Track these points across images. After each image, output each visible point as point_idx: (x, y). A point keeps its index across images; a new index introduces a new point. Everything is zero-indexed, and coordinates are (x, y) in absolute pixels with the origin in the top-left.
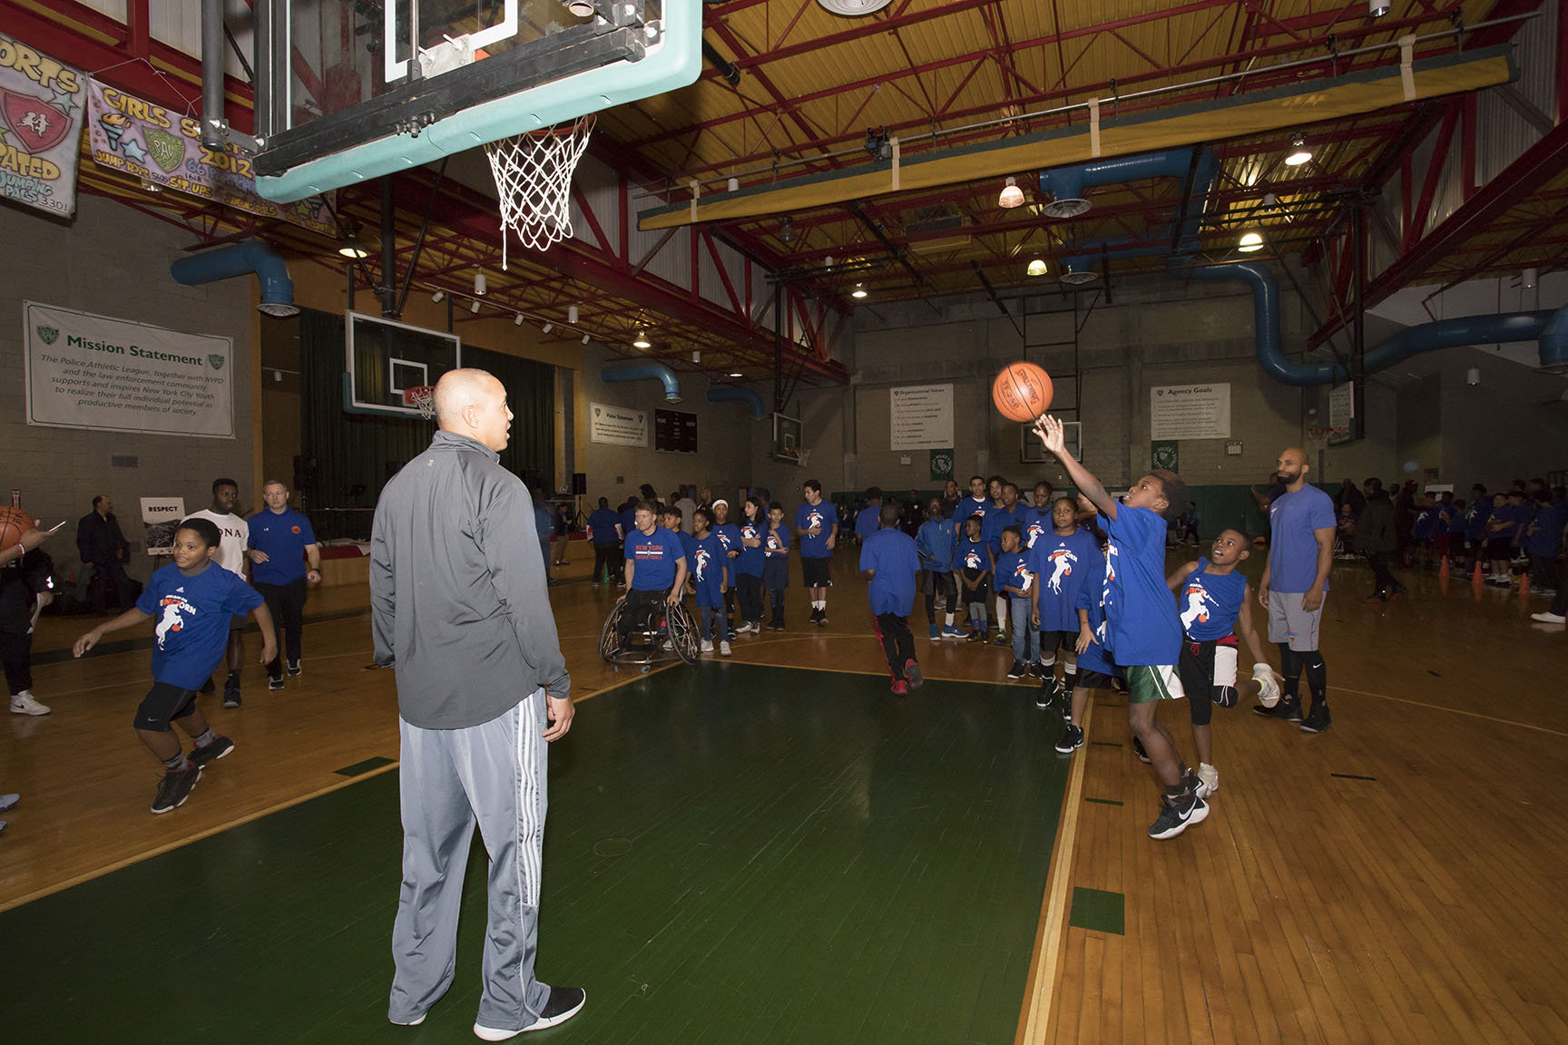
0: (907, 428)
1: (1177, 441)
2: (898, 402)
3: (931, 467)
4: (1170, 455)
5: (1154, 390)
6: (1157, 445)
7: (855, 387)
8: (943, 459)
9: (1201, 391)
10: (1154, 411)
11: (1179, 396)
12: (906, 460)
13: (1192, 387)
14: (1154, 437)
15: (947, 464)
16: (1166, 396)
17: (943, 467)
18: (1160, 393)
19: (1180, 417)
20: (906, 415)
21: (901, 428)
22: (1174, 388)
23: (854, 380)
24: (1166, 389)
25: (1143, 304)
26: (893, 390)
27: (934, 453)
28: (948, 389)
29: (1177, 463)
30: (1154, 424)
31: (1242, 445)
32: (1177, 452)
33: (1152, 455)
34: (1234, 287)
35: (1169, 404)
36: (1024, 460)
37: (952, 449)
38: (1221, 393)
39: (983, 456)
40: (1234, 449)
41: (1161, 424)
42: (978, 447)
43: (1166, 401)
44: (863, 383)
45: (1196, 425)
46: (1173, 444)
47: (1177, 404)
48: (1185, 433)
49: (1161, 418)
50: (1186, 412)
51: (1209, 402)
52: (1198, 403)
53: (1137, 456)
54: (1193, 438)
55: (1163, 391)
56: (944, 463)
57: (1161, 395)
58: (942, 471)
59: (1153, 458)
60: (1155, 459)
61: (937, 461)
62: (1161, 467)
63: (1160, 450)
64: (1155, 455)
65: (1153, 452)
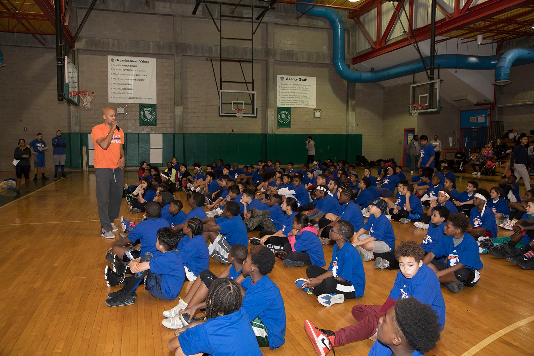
0: (122, 87)
1: (290, 108)
2: (114, 67)
3: (141, 118)
4: (287, 115)
5: (279, 77)
6: (280, 109)
7: (78, 50)
8: (149, 111)
9: (302, 80)
10: (279, 89)
11: (291, 82)
12: (121, 110)
13: (298, 77)
14: (279, 105)
15: (152, 114)
16: (285, 81)
17: (149, 116)
18: (282, 79)
19: (292, 94)
20: (119, 77)
21: (117, 86)
22: (289, 77)
23: (78, 45)
24: (285, 77)
25: (276, 24)
26: (110, 57)
27: (142, 106)
28: (153, 61)
29: (290, 120)
30: (279, 98)
31: (321, 112)
32: (290, 114)
33: (278, 115)
34: (321, 23)
35: (286, 86)
36: (221, 114)
37: (156, 104)
38: (311, 82)
39: (179, 110)
40: (318, 114)
41: (282, 97)
42: (176, 104)
43: (284, 84)
44: (86, 48)
45: (300, 99)
46: (288, 109)
47: (290, 86)
48: (294, 104)
49: (282, 94)
50: (295, 91)
51: (306, 87)
52: (301, 87)
53: (271, 115)
54: (298, 106)
55: (283, 78)
56: (150, 114)
57: (282, 80)
58: (148, 119)
59: (278, 117)
60: (279, 118)
61: (144, 112)
62: (282, 122)
63: (281, 112)
64: (279, 115)
65: (278, 113)
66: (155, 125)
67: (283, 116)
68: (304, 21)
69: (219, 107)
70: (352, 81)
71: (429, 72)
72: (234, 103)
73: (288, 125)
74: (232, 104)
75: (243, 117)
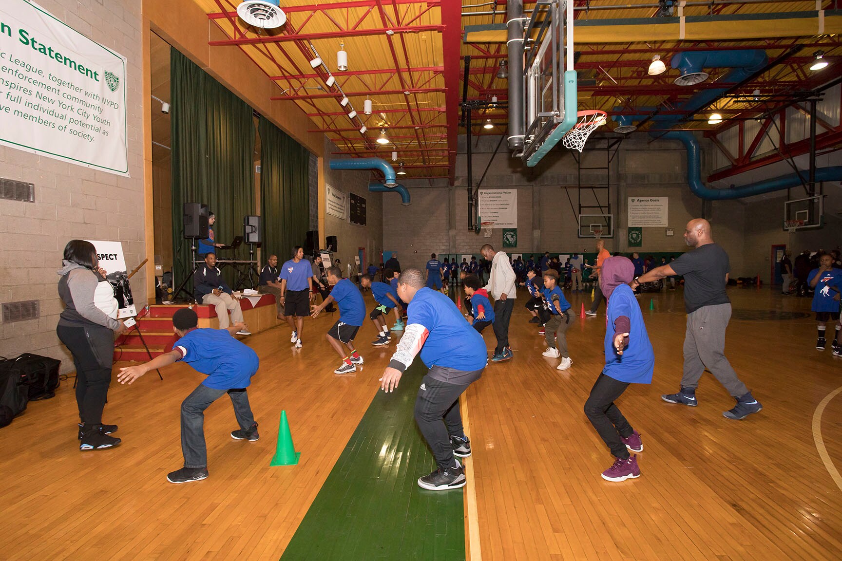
0: (488, 215)
1: (641, 228)
2: (483, 199)
3: (504, 240)
4: (638, 235)
5: (630, 199)
6: (631, 229)
7: (456, 188)
8: (510, 234)
9: (654, 201)
10: (630, 211)
11: (643, 203)
12: (487, 235)
13: (649, 198)
14: (630, 225)
15: (513, 238)
16: (636, 203)
17: (511, 239)
19: (643, 215)
20: (487, 207)
22: (640, 198)
23: (456, 183)
24: (636, 199)
25: (627, 150)
26: (480, 191)
27: (505, 230)
28: (514, 192)
29: (641, 239)
30: (630, 218)
31: (671, 231)
32: (641, 234)
33: (629, 235)
34: (673, 145)
35: (638, 207)
36: (580, 236)
37: (516, 229)
38: (664, 202)
39: (537, 233)
40: (670, 233)
41: (634, 218)
42: (534, 228)
43: (636, 206)
44: (461, 186)
45: (651, 219)
46: (639, 229)
47: (642, 207)
48: (645, 224)
49: (633, 215)
50: (646, 212)
51: (657, 207)
52: (652, 207)
53: (623, 235)
54: (649, 226)
55: (634, 200)
56: (511, 237)
57: (633, 202)
58: (509, 242)
59: (629, 237)
61: (507, 235)
62: (633, 241)
63: (632, 232)
65: (629, 233)
66: (516, 247)
67: (634, 236)
68: (656, 144)
69: (578, 230)
70: (707, 199)
71: (808, 187)
72: (592, 226)
73: (639, 244)
74: (589, 226)
75: (601, 237)
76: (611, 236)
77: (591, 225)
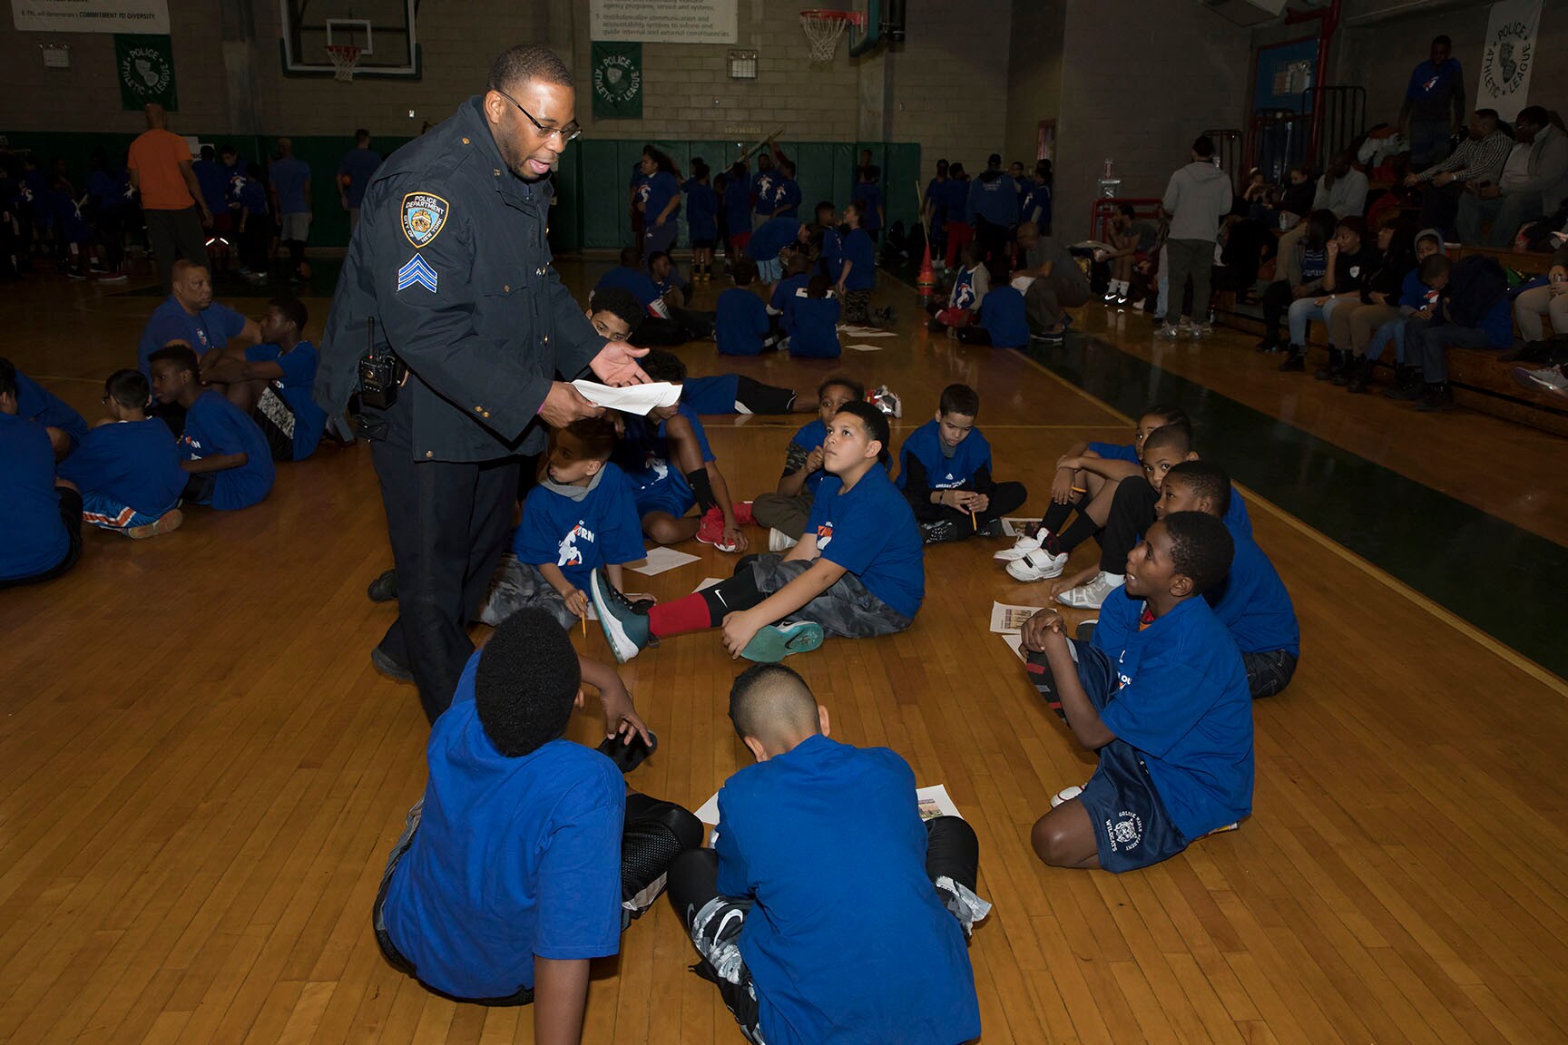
1: (638, 45)
3: (123, 83)
4: (626, 74)
6: (603, 50)
8: (147, 59)
12: (56, 58)
14: (598, 33)
15: (159, 73)
17: (152, 79)
27: (125, 43)
29: (640, 89)
31: (756, 60)
32: (638, 67)
33: (594, 71)
36: (291, 67)
37: (168, 36)
39: (236, 57)
40: (742, 69)
41: (610, 6)
42: (224, 35)
45: (675, 12)
46: (633, 50)
48: (655, 29)
54: (669, 38)
56: (152, 69)
58: (148, 88)
59: (594, 79)
60: (599, 82)
61: (133, 63)
62: (609, 97)
63: (606, 61)
64: (598, 71)
65: (595, 65)
66: (173, 106)
67: (614, 76)
72: (335, 28)
73: (633, 110)
74: (325, 28)
75: (356, 76)
76: (411, 71)
77: (329, 23)
